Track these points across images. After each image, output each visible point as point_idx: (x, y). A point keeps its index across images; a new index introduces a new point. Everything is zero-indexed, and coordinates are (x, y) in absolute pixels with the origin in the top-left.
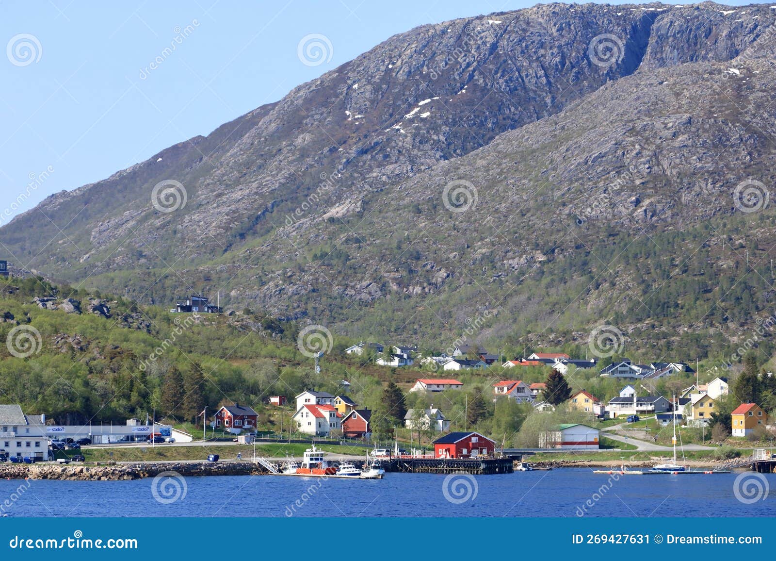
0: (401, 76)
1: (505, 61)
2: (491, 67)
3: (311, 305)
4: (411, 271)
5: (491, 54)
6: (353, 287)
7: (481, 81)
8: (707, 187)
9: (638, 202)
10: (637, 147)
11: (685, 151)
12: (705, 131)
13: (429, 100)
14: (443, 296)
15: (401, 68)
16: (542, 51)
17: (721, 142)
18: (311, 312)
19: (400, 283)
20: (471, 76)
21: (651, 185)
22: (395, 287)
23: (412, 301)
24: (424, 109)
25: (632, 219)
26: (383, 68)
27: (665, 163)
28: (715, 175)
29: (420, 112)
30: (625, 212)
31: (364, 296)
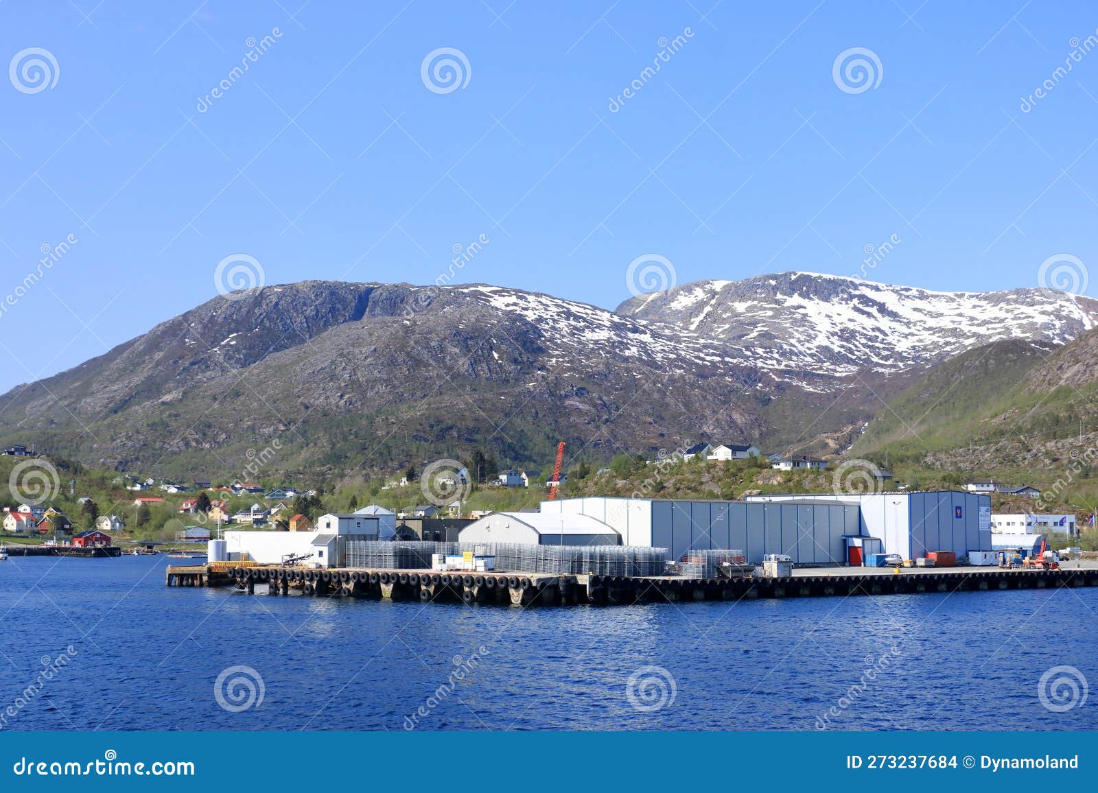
0: (220, 320)
1: (283, 313)
2: (274, 316)
3: (141, 454)
4: (204, 434)
5: (274, 308)
6: (168, 444)
7: (268, 324)
8: (382, 388)
9: (342, 396)
10: (344, 364)
11: (371, 367)
12: (384, 356)
13: (235, 334)
14: (223, 450)
15: (220, 315)
16: (305, 308)
17: (392, 363)
18: (141, 457)
19: (197, 441)
20: (262, 321)
21: (350, 387)
22: (194, 444)
23: (203, 453)
24: (232, 339)
25: (337, 406)
26: (210, 315)
27: (359, 374)
28: (387, 382)
29: (230, 341)
30: (334, 402)
31: (176, 449)
